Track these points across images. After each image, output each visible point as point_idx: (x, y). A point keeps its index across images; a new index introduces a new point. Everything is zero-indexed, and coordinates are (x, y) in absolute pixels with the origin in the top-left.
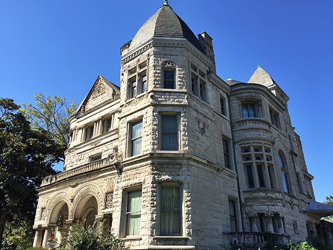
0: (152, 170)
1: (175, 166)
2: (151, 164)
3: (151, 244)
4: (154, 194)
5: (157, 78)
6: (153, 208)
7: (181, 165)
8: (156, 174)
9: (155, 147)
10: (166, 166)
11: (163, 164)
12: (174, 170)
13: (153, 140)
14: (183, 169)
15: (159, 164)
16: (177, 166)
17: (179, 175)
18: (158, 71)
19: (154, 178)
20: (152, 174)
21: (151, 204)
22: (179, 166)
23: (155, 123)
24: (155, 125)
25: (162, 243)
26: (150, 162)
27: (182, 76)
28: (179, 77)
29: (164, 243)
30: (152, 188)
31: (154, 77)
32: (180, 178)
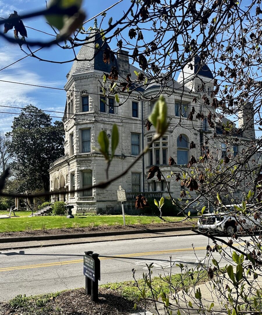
0: (77, 164)
1: (88, 161)
2: (77, 161)
3: (77, 200)
4: (79, 177)
5: (78, 105)
6: (78, 184)
7: (91, 160)
8: (79, 167)
9: (78, 151)
10: (84, 162)
11: (82, 161)
12: (88, 164)
13: (77, 147)
14: (92, 162)
15: (80, 161)
16: (89, 161)
17: (90, 166)
18: (78, 100)
19: (78, 169)
20: (77, 167)
21: (77, 182)
22: (90, 161)
23: (77, 137)
24: (77, 138)
25: (82, 200)
26: (75, 160)
27: (92, 100)
28: (91, 102)
29: (83, 200)
30: (77, 174)
31: (76, 104)
32: (91, 168)
